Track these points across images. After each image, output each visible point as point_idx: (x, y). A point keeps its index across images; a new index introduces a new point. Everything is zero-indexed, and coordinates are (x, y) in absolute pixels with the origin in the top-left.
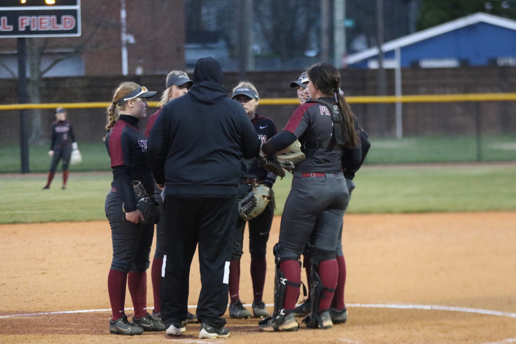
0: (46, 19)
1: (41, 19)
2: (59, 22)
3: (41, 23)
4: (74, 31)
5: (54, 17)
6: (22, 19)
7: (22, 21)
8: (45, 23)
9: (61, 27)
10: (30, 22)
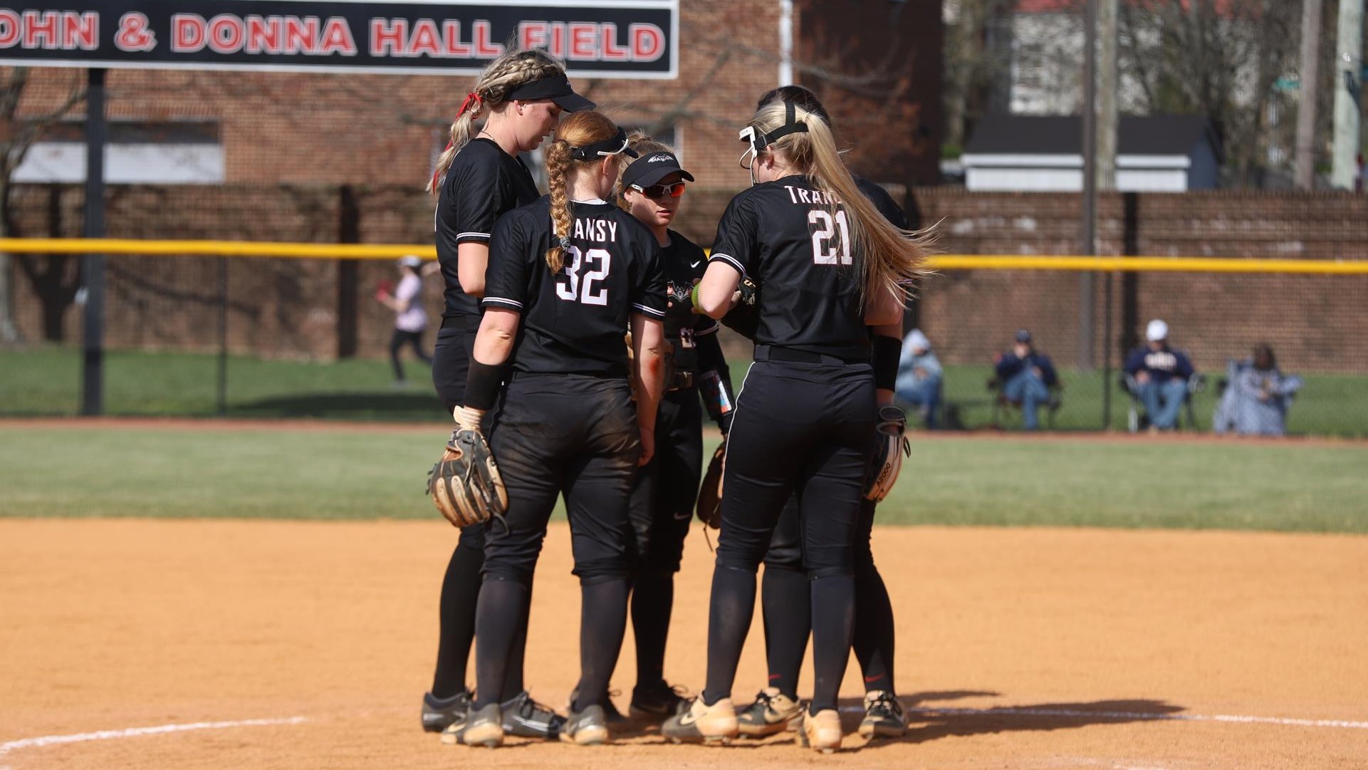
0: (590, 30)
1: (576, 31)
2: (623, 40)
3: (577, 41)
4: (662, 64)
5: (611, 27)
6: (528, 30)
7: (527, 34)
8: (588, 41)
9: (628, 54)
10: (548, 36)
